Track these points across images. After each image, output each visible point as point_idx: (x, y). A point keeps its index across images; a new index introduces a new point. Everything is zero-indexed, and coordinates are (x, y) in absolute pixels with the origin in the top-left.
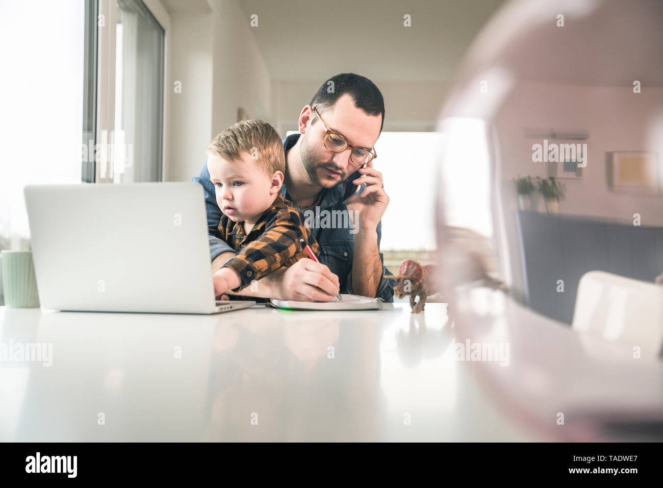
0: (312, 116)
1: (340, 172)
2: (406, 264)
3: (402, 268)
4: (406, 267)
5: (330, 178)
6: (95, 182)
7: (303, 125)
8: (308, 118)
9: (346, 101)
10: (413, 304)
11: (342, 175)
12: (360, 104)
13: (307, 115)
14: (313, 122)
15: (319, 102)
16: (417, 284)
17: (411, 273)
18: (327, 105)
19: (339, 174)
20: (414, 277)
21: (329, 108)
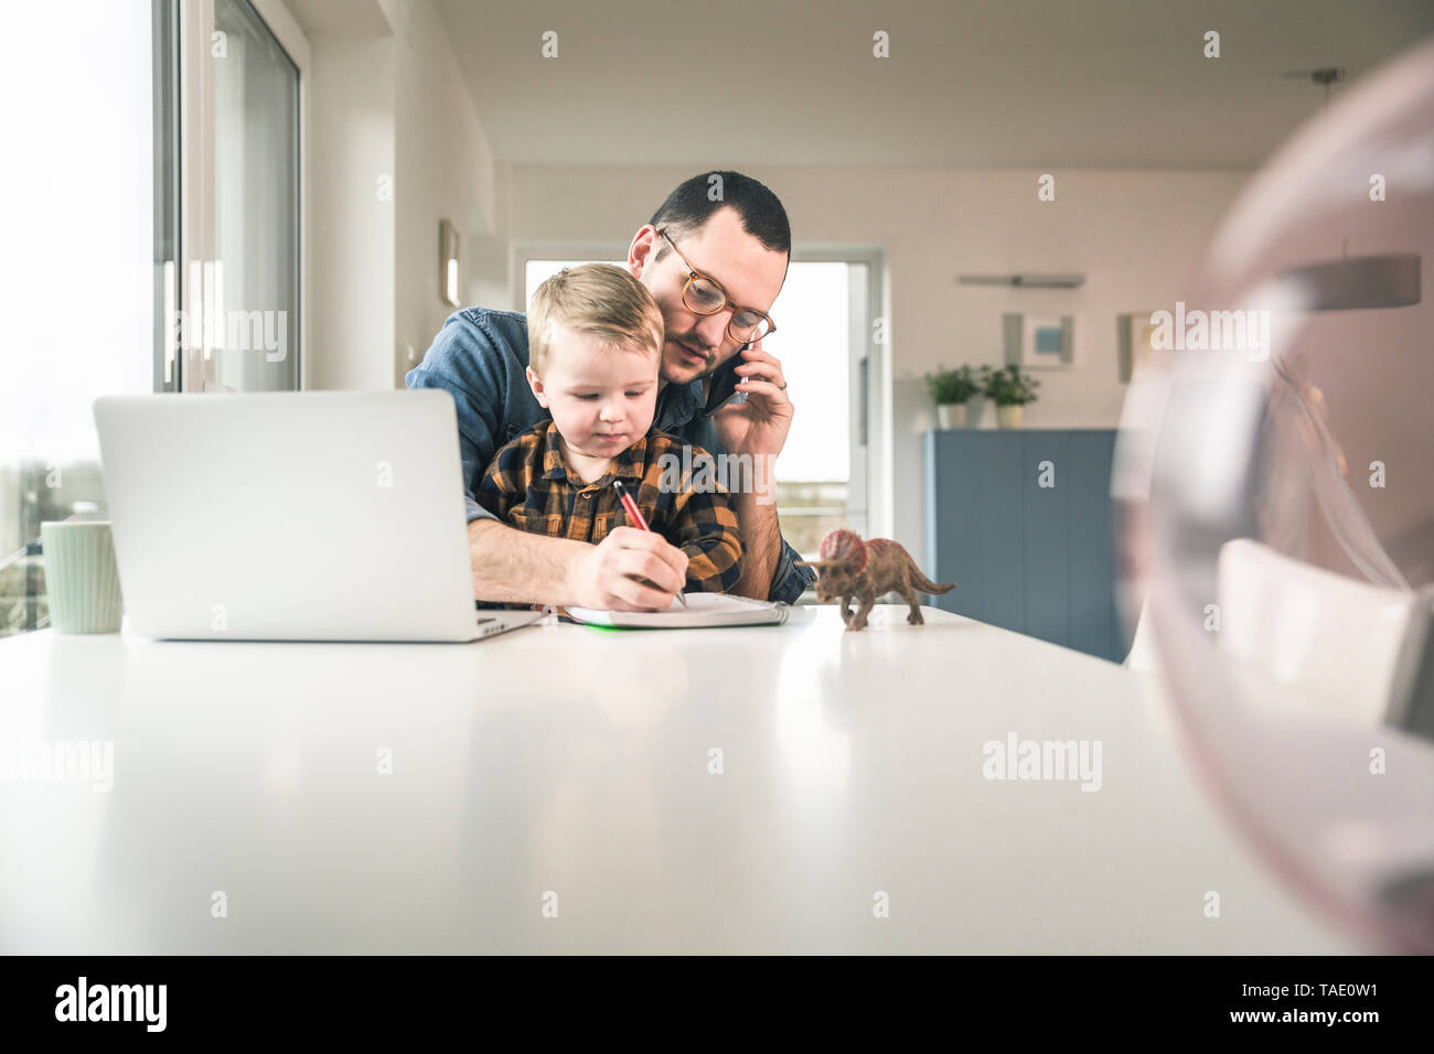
0: (656, 246)
1: (707, 353)
2: (835, 538)
3: (827, 547)
4: (834, 543)
5: (686, 364)
6: (180, 390)
7: (637, 262)
8: (647, 249)
9: (727, 221)
10: (847, 614)
11: (709, 361)
12: (752, 227)
13: (646, 243)
14: (660, 256)
15: (673, 219)
16: (858, 575)
17: (846, 556)
18: (689, 225)
19: (703, 357)
20: (852, 562)
21: (694, 231)
